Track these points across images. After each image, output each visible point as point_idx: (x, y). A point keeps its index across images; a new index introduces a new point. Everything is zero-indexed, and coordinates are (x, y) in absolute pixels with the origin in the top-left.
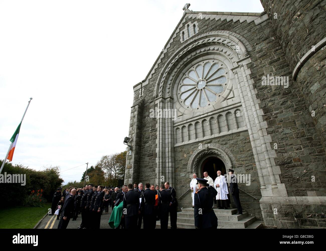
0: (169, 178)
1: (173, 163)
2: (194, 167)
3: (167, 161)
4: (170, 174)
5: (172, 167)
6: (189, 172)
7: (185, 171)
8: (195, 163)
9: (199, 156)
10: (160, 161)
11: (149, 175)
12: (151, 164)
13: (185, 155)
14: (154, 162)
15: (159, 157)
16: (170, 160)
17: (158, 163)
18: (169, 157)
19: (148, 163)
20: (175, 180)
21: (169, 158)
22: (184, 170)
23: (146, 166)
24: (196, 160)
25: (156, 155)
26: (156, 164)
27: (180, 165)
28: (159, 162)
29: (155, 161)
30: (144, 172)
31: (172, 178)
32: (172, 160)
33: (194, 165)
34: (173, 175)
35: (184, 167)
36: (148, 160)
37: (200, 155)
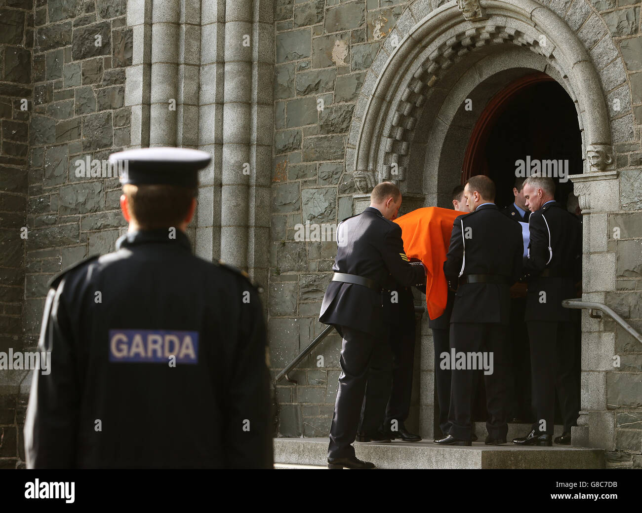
0: (217, 228)
1: (255, 109)
2: (386, 144)
3: (209, 92)
4: (225, 194)
5: (245, 143)
6: (351, 188)
7: (328, 178)
8: (393, 117)
9: (423, 58)
10: (157, 93)
11: (81, 199)
12: (93, 114)
13: (340, 51)
14: (117, 103)
15: (148, 65)
16: (231, 88)
17: (137, 113)
18: (221, 63)
19: (79, 111)
20: (270, 238)
21: (228, 68)
22: (327, 166)
23: (63, 133)
24: (403, 93)
25: (129, 47)
26: (126, 116)
27: (301, 128)
28: (147, 104)
29: (122, 90)
30: (52, 177)
31: (243, 227)
32: (247, 88)
33: (386, 132)
34: (253, 205)
35: (326, 144)
36: (78, 85)
37: (431, 51)
